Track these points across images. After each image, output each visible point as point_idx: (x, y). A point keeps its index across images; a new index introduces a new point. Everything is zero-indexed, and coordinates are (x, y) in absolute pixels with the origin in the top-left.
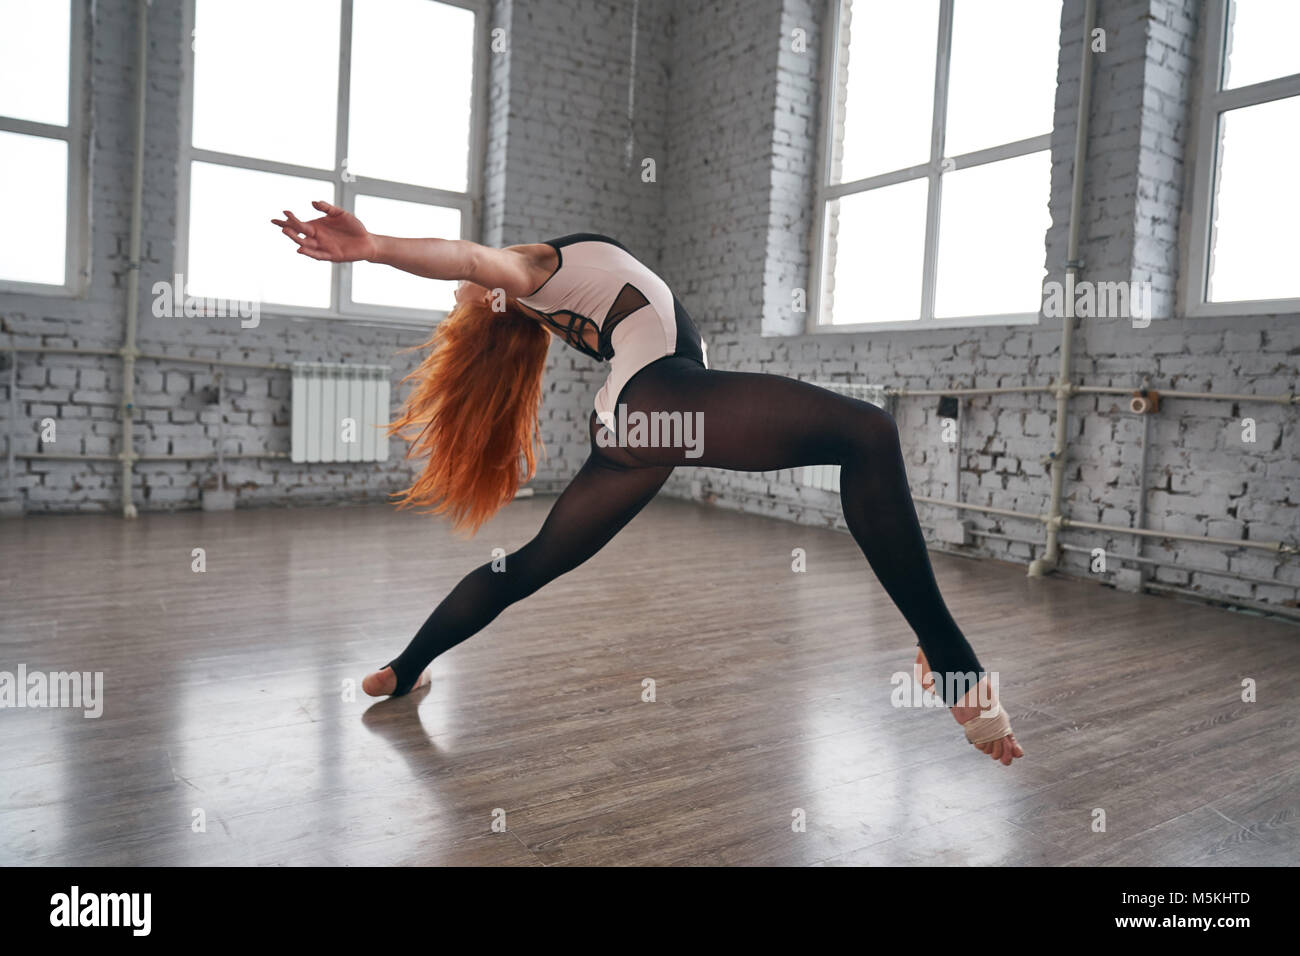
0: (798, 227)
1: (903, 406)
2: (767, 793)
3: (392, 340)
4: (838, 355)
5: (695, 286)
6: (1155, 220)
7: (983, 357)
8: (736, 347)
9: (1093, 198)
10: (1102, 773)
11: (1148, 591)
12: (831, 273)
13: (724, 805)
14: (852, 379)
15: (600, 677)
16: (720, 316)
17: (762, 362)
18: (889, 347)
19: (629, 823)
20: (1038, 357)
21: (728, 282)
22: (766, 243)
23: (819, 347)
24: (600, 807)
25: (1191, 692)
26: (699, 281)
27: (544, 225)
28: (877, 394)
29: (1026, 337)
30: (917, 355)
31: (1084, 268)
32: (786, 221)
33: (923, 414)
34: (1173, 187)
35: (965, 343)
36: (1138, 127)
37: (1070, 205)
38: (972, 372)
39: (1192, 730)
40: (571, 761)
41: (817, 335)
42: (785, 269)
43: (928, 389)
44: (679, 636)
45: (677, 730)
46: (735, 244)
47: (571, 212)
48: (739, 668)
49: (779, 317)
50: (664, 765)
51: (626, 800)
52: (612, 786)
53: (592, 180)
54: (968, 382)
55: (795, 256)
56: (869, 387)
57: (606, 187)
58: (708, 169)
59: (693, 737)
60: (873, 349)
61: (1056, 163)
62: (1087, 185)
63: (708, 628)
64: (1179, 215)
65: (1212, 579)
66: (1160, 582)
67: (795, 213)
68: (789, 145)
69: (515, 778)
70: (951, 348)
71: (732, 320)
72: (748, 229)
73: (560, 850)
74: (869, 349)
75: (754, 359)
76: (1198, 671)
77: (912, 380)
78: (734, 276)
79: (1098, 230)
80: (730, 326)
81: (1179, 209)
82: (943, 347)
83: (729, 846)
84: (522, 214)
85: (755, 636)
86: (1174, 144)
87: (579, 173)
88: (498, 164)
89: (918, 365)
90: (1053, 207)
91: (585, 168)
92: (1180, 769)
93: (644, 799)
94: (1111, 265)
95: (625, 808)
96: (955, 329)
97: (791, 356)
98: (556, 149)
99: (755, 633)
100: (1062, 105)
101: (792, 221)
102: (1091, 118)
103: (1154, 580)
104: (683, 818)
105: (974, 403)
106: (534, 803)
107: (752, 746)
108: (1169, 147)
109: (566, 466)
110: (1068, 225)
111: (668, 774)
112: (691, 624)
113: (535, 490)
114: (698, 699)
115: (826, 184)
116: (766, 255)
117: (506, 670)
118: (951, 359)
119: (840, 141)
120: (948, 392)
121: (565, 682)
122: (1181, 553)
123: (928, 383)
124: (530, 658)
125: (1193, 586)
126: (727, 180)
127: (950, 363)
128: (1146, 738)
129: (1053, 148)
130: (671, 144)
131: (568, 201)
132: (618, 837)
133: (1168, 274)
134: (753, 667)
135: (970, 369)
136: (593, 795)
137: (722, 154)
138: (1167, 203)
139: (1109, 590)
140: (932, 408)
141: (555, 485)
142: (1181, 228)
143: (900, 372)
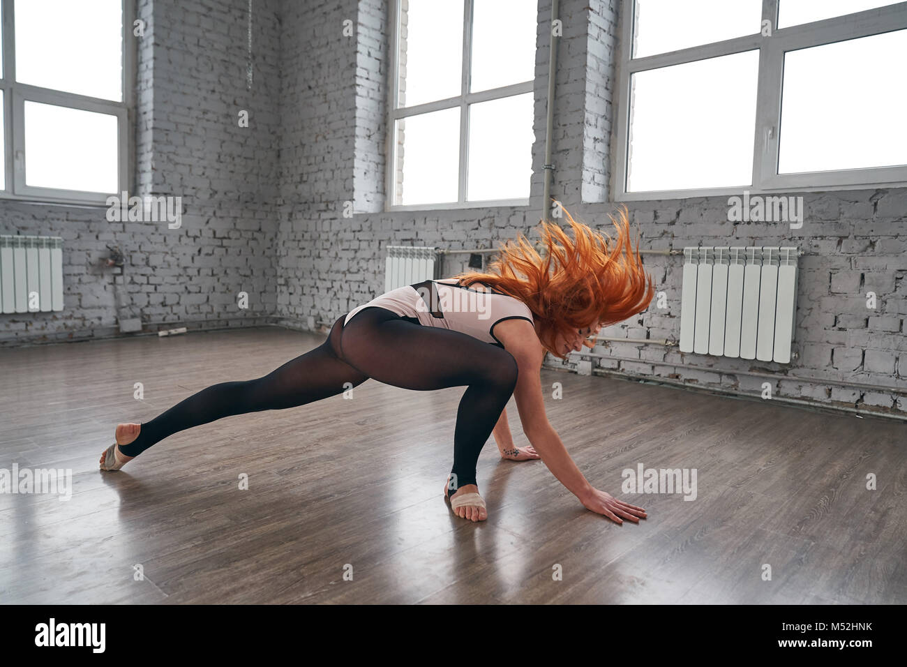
0: (376, 137)
1: (448, 261)
2: (336, 527)
3: (63, 216)
4: (405, 227)
5: (305, 178)
6: (596, 139)
7: (497, 227)
8: (336, 221)
9: (559, 124)
10: (551, 488)
11: (595, 374)
12: (400, 170)
13: (305, 538)
14: (415, 243)
15: (225, 459)
16: (323, 200)
17: (354, 232)
18: (438, 221)
19: (235, 558)
20: (529, 227)
21: (328, 175)
22: (354, 148)
23: (392, 221)
24: (215, 549)
25: (611, 434)
26: (308, 173)
27: (187, 129)
28: (430, 253)
29: (522, 214)
30: (455, 226)
31: (555, 170)
32: (368, 133)
33: (461, 265)
34: (606, 119)
35: (485, 218)
36: (584, 79)
37: (546, 129)
38: (490, 238)
39: (609, 457)
40: (196, 520)
41: (390, 213)
42: (369, 166)
43: (463, 249)
44: (288, 426)
45: (278, 491)
46: (332, 148)
47: (208, 120)
48: (328, 444)
49: (365, 200)
50: (266, 515)
51: (235, 542)
52: (226, 534)
53: (224, 97)
54: (487, 244)
55: (374, 157)
56: (426, 248)
57: (235, 103)
58: (311, 93)
59: (290, 494)
60: (427, 223)
61: (537, 100)
62: (555, 115)
63: (310, 418)
64: (610, 137)
65: (631, 364)
66: (603, 368)
67: (374, 127)
68: (367, 79)
69: (151, 538)
70: (477, 222)
71: (332, 202)
72: (341, 138)
73: (181, 584)
74: (425, 223)
75: (348, 230)
76: (617, 421)
77: (453, 243)
78: (333, 171)
79: (563, 145)
80: (331, 207)
81: (610, 133)
82: (471, 221)
83: (305, 564)
84: (169, 120)
85: (342, 422)
86: (606, 91)
87: (213, 91)
88: (147, 81)
89: (456, 233)
90: (536, 129)
91: (218, 88)
92: (599, 481)
93: (249, 540)
94: (570, 167)
95: (234, 548)
96: (479, 209)
97: (373, 228)
98: (194, 73)
99: (343, 419)
100: (539, 63)
101: (372, 133)
102: (557, 71)
103: (599, 367)
104: (276, 550)
105: (492, 257)
106: (164, 553)
107: (331, 496)
108: (603, 93)
109: (212, 310)
110: (545, 141)
111: (268, 521)
112: (298, 417)
113: (187, 328)
114: (296, 468)
115: (394, 109)
116: (354, 156)
117: (151, 462)
118: (477, 229)
119: (404, 78)
120: (475, 251)
121: (198, 466)
122: (613, 349)
123: (463, 245)
124: (173, 451)
125: (621, 369)
126: (326, 102)
127: (476, 231)
128: (582, 464)
129: (535, 90)
130: (284, 73)
131: (205, 112)
132: (227, 569)
133: (605, 174)
134: (338, 442)
135: (489, 236)
136: (210, 543)
137: (321, 82)
138: (603, 129)
139: (573, 374)
140: (466, 261)
141: (204, 324)
142: (611, 145)
143: (445, 238)
